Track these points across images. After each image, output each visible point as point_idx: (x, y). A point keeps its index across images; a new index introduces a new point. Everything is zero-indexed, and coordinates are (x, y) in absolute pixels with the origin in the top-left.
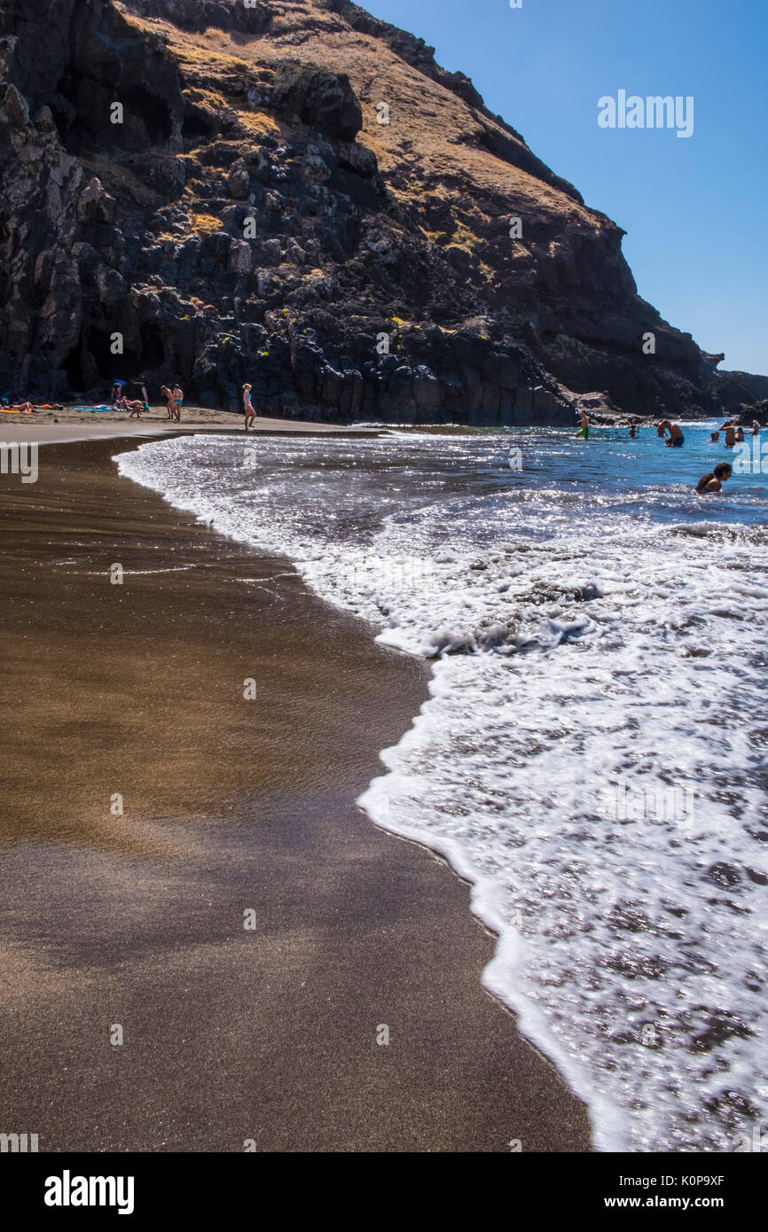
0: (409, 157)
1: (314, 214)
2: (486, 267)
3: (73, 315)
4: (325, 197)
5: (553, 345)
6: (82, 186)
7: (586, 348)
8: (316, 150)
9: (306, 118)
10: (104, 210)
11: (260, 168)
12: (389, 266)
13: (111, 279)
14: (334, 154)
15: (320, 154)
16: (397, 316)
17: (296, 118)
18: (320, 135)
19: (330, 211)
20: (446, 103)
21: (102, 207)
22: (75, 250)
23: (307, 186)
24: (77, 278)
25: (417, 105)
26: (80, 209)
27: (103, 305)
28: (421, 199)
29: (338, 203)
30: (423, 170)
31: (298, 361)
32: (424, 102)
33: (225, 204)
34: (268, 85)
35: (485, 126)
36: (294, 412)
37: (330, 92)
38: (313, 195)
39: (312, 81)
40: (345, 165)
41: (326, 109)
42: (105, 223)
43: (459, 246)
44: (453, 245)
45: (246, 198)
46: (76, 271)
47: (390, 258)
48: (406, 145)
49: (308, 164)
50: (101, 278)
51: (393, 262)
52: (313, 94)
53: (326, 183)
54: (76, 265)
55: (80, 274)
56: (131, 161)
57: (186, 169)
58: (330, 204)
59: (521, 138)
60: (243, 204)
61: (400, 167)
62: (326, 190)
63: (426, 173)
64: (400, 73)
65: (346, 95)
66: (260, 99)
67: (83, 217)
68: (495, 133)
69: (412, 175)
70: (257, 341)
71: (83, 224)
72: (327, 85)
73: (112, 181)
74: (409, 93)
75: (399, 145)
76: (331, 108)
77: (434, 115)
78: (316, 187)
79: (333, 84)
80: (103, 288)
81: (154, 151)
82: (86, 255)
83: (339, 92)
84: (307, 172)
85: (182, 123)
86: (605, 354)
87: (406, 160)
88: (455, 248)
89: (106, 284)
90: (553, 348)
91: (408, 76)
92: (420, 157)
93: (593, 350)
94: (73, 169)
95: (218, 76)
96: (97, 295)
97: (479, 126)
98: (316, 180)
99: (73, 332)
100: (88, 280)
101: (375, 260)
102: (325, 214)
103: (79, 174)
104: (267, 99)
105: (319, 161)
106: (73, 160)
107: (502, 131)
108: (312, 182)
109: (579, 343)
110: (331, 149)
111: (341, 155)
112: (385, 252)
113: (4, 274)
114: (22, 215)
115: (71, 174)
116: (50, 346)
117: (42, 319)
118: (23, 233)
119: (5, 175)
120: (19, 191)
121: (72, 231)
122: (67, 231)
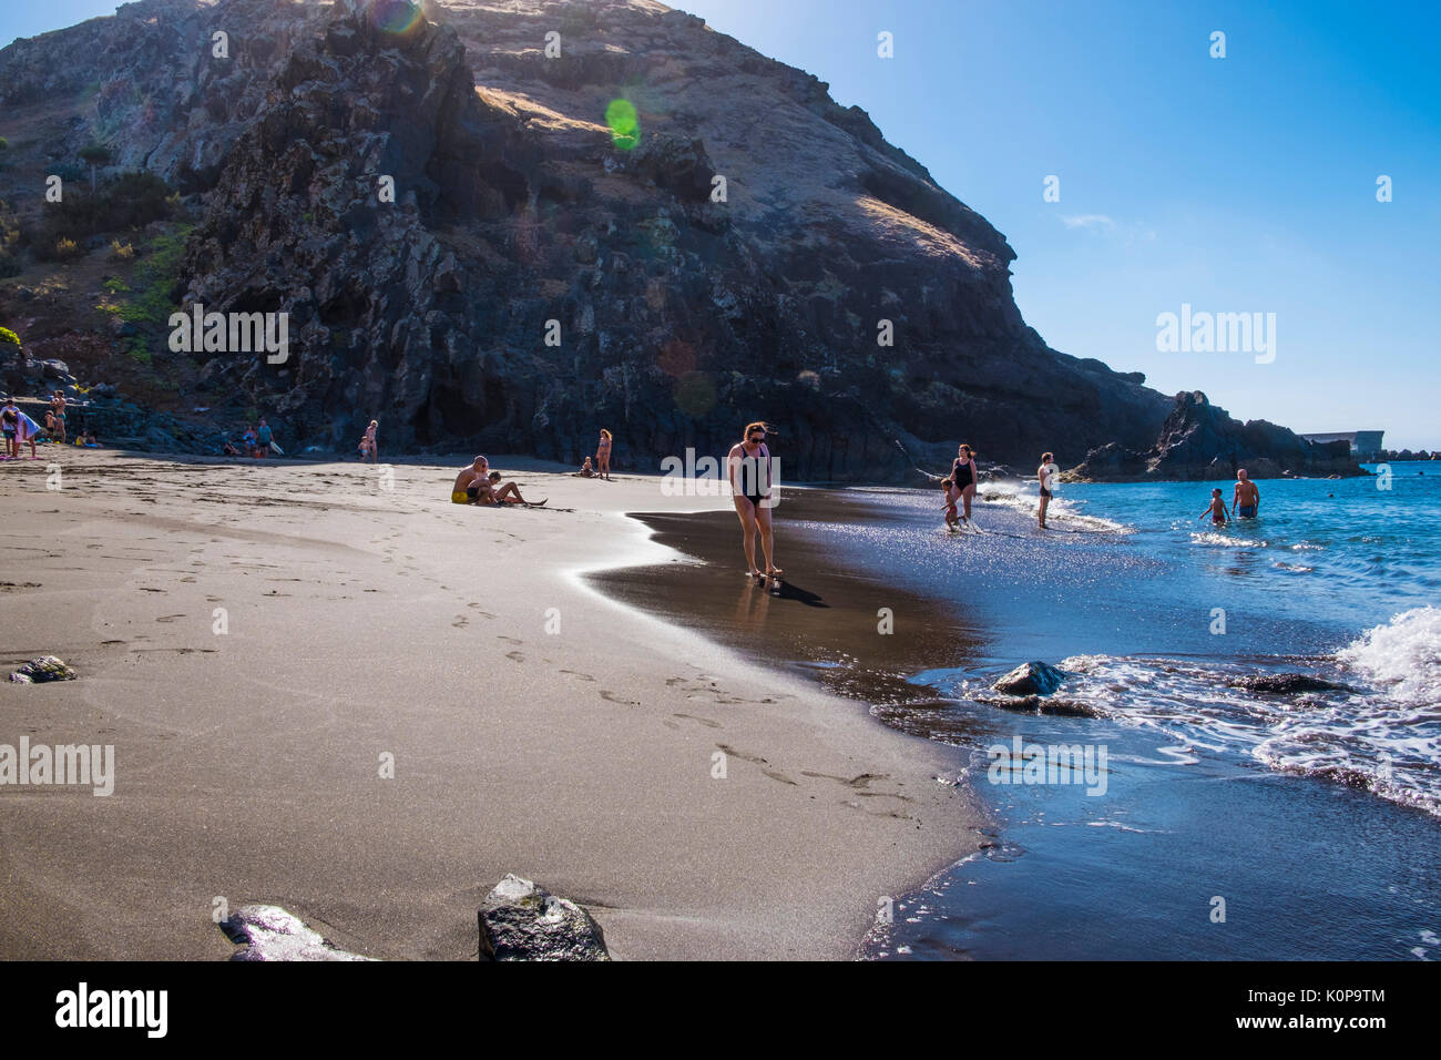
0: (780, 205)
1: (660, 273)
2: (853, 315)
3: (423, 376)
4: (674, 256)
5: (926, 393)
6: (439, 261)
7: (963, 395)
8: (666, 213)
9: (660, 181)
10: (458, 281)
11: (609, 233)
12: (734, 321)
13: (458, 343)
14: (685, 215)
15: (671, 217)
16: (738, 370)
17: (651, 182)
18: (673, 197)
19: (676, 271)
20: (830, 144)
21: (455, 278)
22: (429, 318)
23: (655, 247)
24: (429, 342)
25: (798, 149)
26: (435, 281)
27: (452, 367)
28: (788, 247)
29: (687, 263)
30: (793, 218)
31: (631, 414)
32: (806, 145)
33: (574, 268)
35: (872, 164)
36: (624, 464)
37: (682, 157)
38: (661, 255)
39: (666, 148)
40: (698, 224)
41: (679, 173)
42: (458, 292)
43: (824, 295)
44: (817, 294)
45: (593, 262)
46: (429, 336)
47: (736, 313)
48: (778, 193)
49: (657, 227)
50: (451, 342)
51: (739, 317)
52: (667, 159)
53: (674, 244)
54: (428, 331)
55: (432, 339)
56: (488, 232)
57: (539, 237)
58: (678, 264)
60: (589, 269)
61: (769, 216)
62: (674, 250)
63: (797, 221)
65: (699, 159)
66: (616, 166)
67: (436, 288)
68: (887, 172)
69: (781, 224)
70: (594, 396)
71: (438, 295)
72: (680, 151)
73: (469, 252)
74: (790, 137)
75: (771, 193)
76: (684, 172)
77: (815, 158)
78: (665, 248)
79: (686, 150)
80: (452, 351)
81: (510, 220)
82: (438, 321)
83: (693, 157)
84: (656, 234)
85: (538, 194)
86: (986, 400)
87: (777, 209)
88: (820, 298)
89: (455, 348)
90: (925, 397)
91: (792, 118)
92: (793, 204)
93: (971, 397)
94: (432, 245)
95: (578, 146)
96: (446, 358)
97: (865, 167)
98: (664, 241)
99: (422, 392)
100: (439, 344)
101: (720, 316)
102: (672, 273)
103: (436, 249)
104: (622, 165)
105: (668, 223)
106: (430, 238)
108: (661, 243)
109: (955, 390)
110: (683, 211)
111: (694, 215)
112: (730, 308)
113: (364, 341)
114: (384, 288)
115: (429, 250)
116: (401, 404)
117: (395, 380)
118: (384, 303)
119: (371, 254)
120: (382, 267)
121: (427, 301)
122: (422, 301)
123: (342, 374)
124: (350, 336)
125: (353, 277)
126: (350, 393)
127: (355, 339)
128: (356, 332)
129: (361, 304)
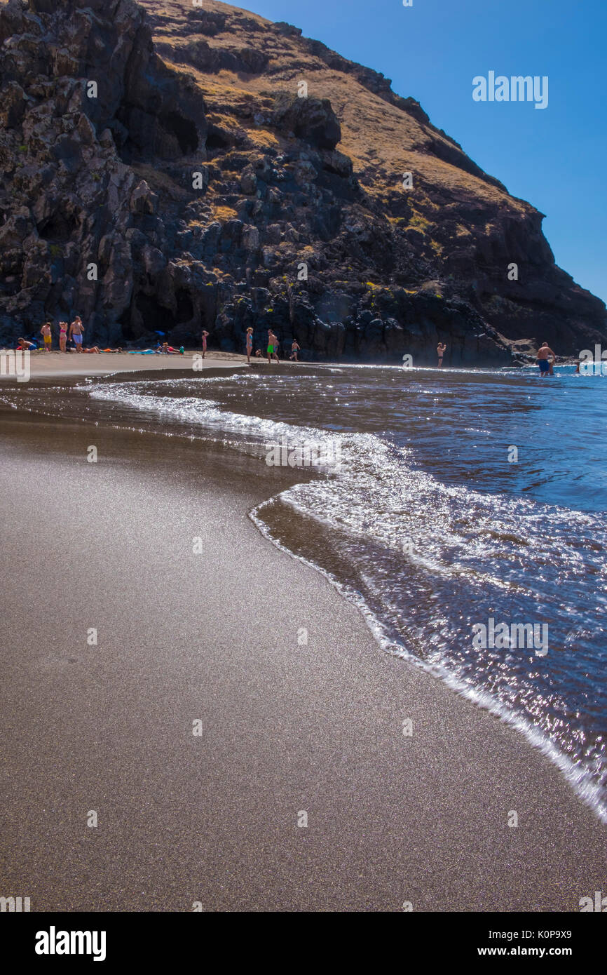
0: (375, 162)
1: (305, 205)
2: (436, 244)
3: (127, 282)
4: (314, 192)
5: (490, 304)
6: (133, 188)
7: (516, 306)
8: (307, 157)
9: (299, 132)
10: (150, 204)
11: (265, 171)
12: (362, 243)
13: (154, 256)
14: (320, 160)
15: (310, 160)
16: (370, 281)
17: (291, 134)
18: (309, 146)
19: (317, 202)
20: (401, 121)
21: (148, 201)
22: (128, 235)
23: (299, 184)
24: (130, 254)
25: (379, 122)
26: (132, 204)
27: (149, 275)
28: (385, 193)
29: (323, 196)
30: (385, 171)
31: (296, 316)
32: (385, 120)
33: (238, 198)
34: (269, 110)
35: (432, 137)
37: (316, 114)
38: (304, 190)
39: (303, 106)
40: (329, 168)
41: (313, 126)
42: (149, 213)
43: (415, 228)
44: (410, 228)
45: (254, 193)
46: (129, 249)
47: (364, 237)
48: (371, 153)
49: (300, 168)
50: (147, 255)
51: (366, 240)
52: (304, 115)
53: (314, 181)
54: (129, 245)
55: (132, 251)
56: (168, 168)
57: (209, 173)
58: (317, 197)
59: (459, 146)
60: (252, 198)
61: (368, 169)
62: (314, 186)
63: (388, 173)
64: (366, 99)
65: (329, 115)
66: (263, 120)
67: (134, 210)
68: (439, 142)
69: (377, 175)
70: (264, 301)
71: (134, 215)
72: (314, 108)
73: (155, 183)
74: (373, 114)
75: (366, 153)
76: (317, 126)
77: (392, 130)
78: (307, 185)
79: (319, 107)
80: (148, 262)
81: (185, 160)
82: (136, 238)
83: (323, 113)
84: (300, 173)
85: (206, 139)
86: (530, 310)
87: (373, 164)
88: (412, 230)
89: (151, 259)
90: (489, 306)
91: (372, 101)
92: (383, 162)
93: (521, 307)
94: (127, 174)
95: (232, 104)
96: (144, 268)
97: (427, 138)
98: (306, 179)
99: (126, 296)
100: (137, 257)
101: (353, 239)
102: (313, 205)
103: (131, 178)
104: (269, 120)
105: (309, 165)
106: (127, 168)
107: (445, 141)
108: (304, 181)
109: (510, 302)
110: (318, 156)
111: (325, 160)
112: (360, 233)
113: (76, 253)
114: (90, 208)
115: (126, 178)
116: (109, 306)
117: (104, 285)
118: (91, 222)
119: (78, 180)
120: (88, 191)
121: (126, 220)
122: (122, 220)
123: (59, 280)
124: (64, 248)
125: (64, 198)
126: (67, 296)
127: (68, 251)
128: (70, 245)
129: (72, 222)
